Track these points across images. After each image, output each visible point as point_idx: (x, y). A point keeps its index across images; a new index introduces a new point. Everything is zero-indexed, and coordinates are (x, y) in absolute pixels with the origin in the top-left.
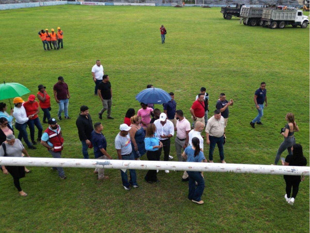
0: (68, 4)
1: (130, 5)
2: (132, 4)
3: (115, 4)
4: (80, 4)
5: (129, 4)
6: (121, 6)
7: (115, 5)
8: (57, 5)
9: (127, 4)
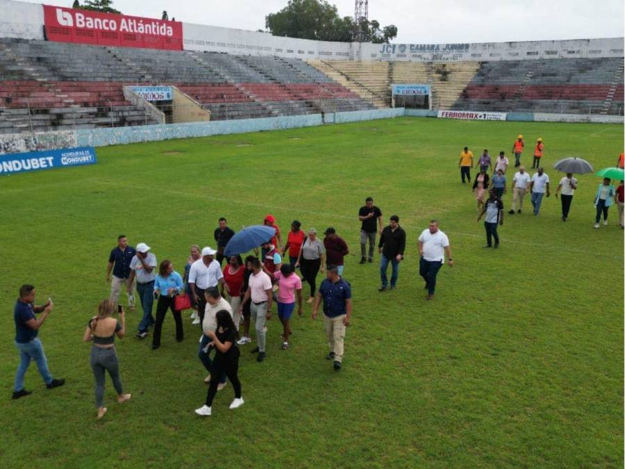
0: (405, 116)
1: (589, 122)
2: (595, 118)
3: (538, 116)
4: (436, 117)
5: (584, 116)
6: (557, 122)
7: (535, 119)
8: (374, 120)
9: (577, 117)
